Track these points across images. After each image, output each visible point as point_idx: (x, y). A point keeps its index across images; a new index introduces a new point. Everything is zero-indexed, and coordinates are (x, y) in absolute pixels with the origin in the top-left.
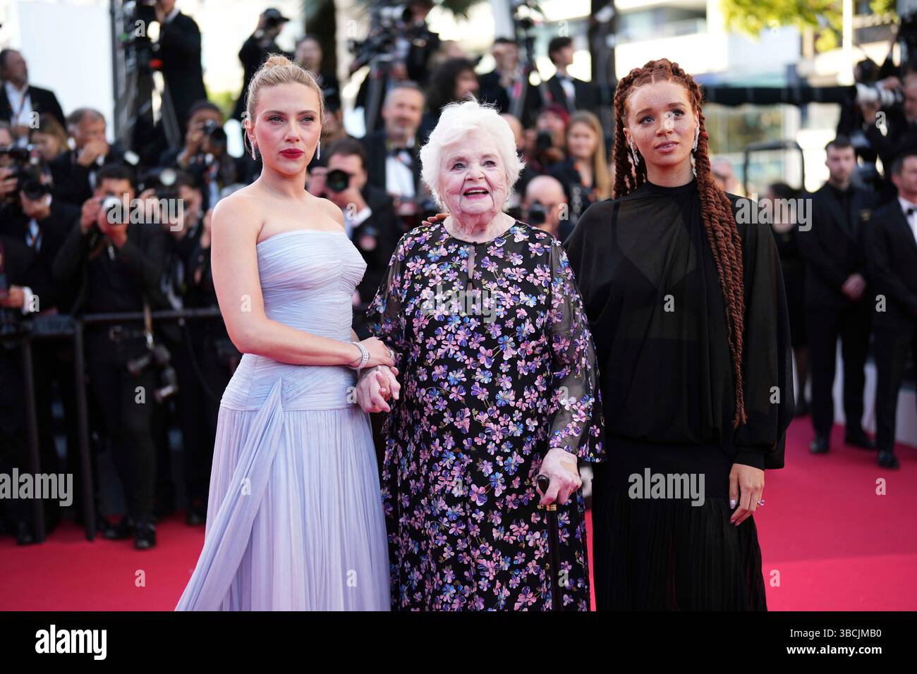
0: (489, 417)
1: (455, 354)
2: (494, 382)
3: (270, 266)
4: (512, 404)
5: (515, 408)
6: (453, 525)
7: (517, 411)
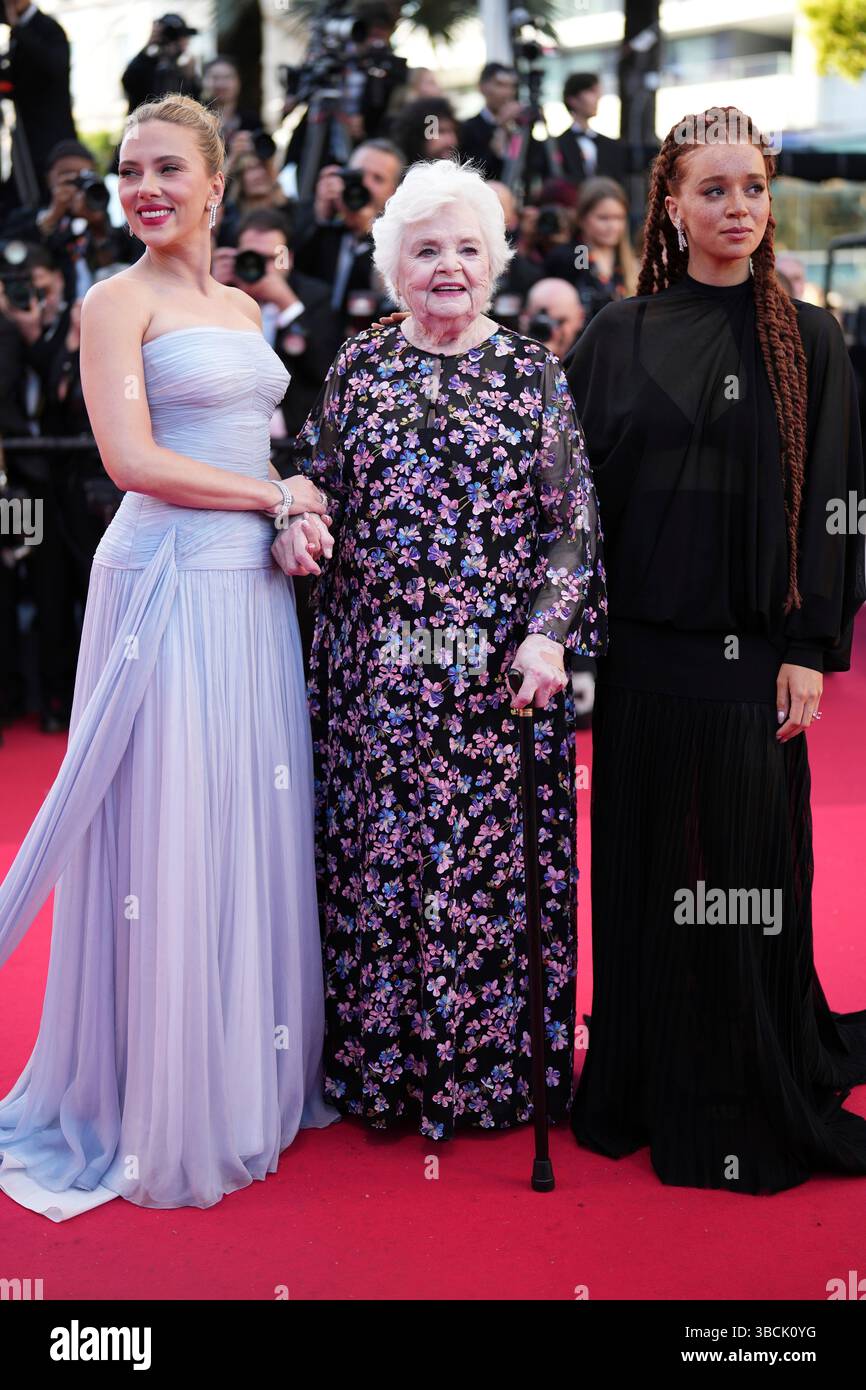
0: (451, 590)
1: (408, 504)
2: (458, 543)
3: (160, 375)
4: (483, 574)
5: (487, 579)
6: (396, 731)
7: (488, 584)
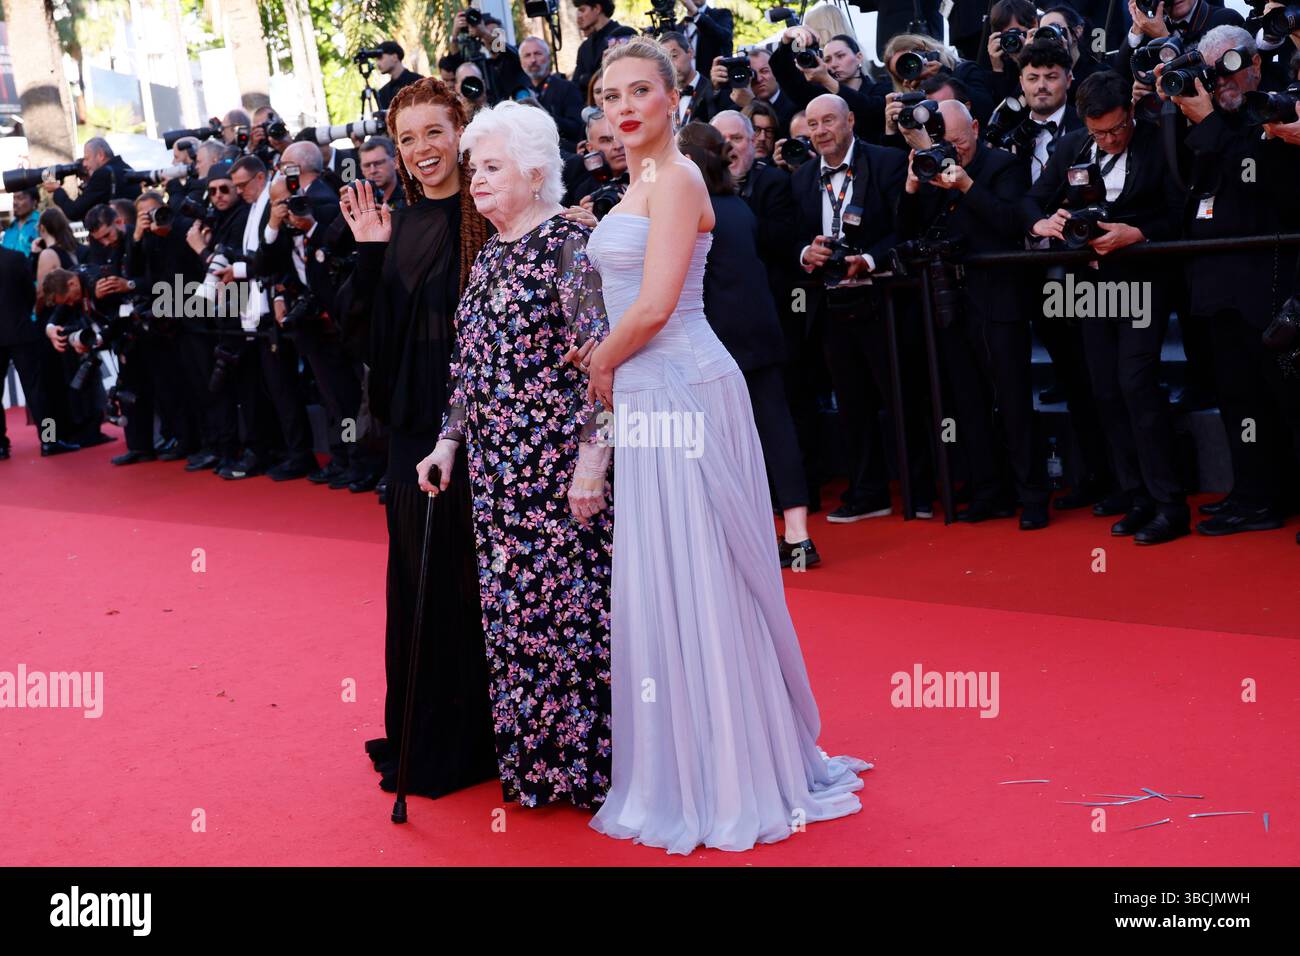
0: (492, 410)
4: (512, 396)
5: (516, 400)
6: (481, 513)
7: (518, 403)
